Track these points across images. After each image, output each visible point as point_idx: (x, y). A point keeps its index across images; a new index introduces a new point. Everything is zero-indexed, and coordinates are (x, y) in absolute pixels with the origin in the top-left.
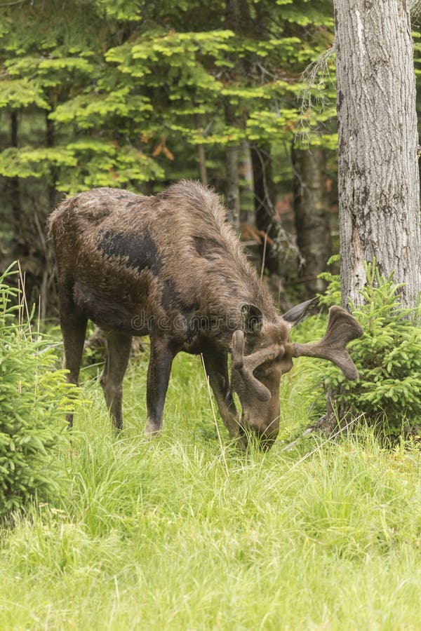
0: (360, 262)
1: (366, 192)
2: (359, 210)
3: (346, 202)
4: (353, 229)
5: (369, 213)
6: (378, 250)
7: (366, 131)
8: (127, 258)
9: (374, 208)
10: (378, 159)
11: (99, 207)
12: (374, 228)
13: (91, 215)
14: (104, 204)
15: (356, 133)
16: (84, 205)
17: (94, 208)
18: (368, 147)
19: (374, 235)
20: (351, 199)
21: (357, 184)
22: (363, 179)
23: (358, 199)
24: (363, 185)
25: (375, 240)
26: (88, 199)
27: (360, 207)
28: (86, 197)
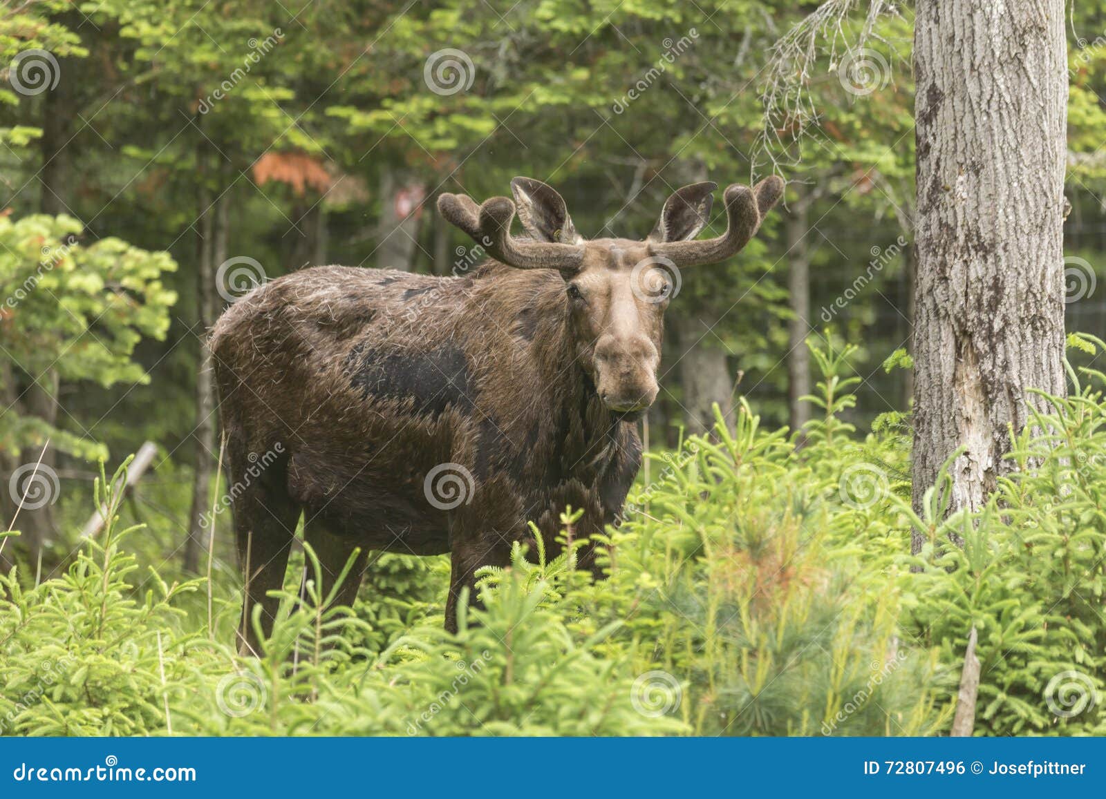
0: (974, 428)
1: (997, 287)
2: (981, 322)
3: (948, 305)
4: (957, 360)
5: (1002, 330)
6: (1022, 401)
7: (1000, 166)
8: (412, 400)
9: (1013, 319)
10: (1024, 221)
11: (344, 303)
12: (1013, 358)
13: (325, 318)
15: (976, 169)
16: (310, 298)
17: (331, 304)
18: (1003, 198)
19: (1014, 372)
20: (962, 301)
21: (977, 269)
22: (991, 259)
23: (979, 301)
24: (992, 272)
25: (1017, 383)
26: (314, 286)
27: (984, 317)
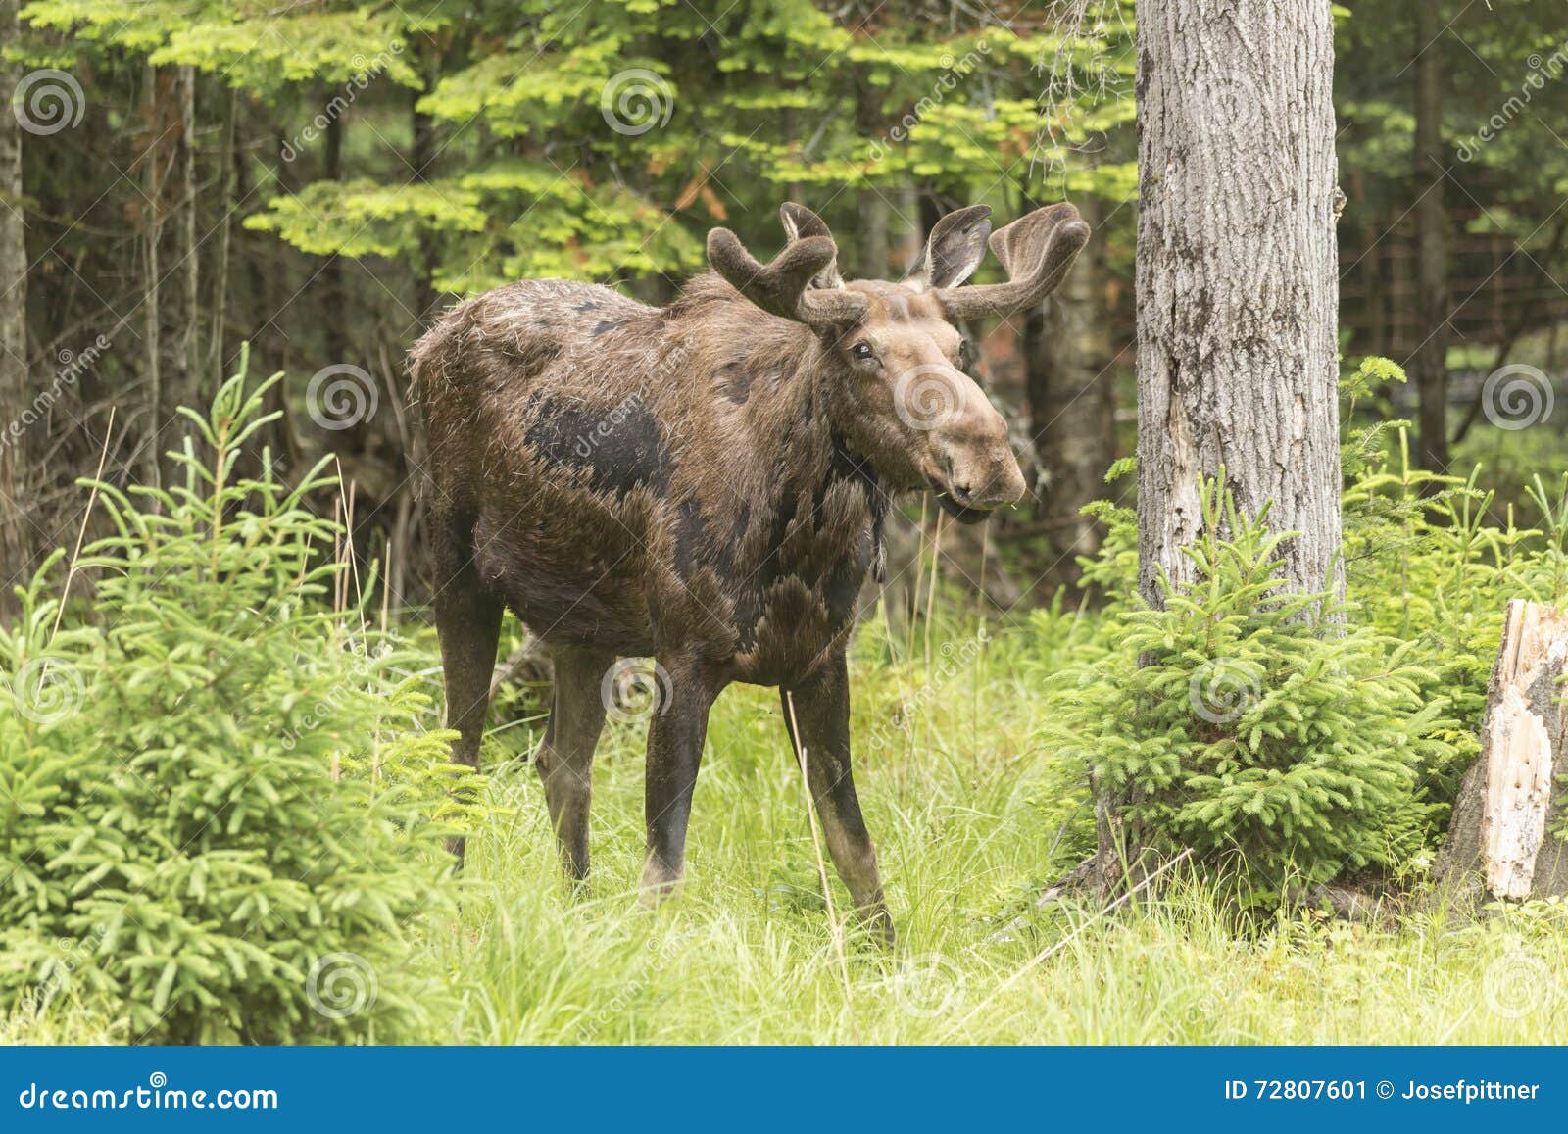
0: (1188, 477)
1: (1205, 302)
2: (1187, 347)
3: (1155, 325)
4: (1171, 393)
5: (1210, 356)
6: (1231, 446)
7: (1207, 151)
9: (1224, 342)
10: (1237, 219)
11: (534, 329)
12: (1222, 392)
13: (511, 347)
14: (544, 322)
15: (1182, 155)
16: (497, 320)
17: (519, 331)
18: (1211, 191)
19: (1222, 410)
20: (1168, 320)
21: (1183, 281)
22: (1197, 269)
23: (1185, 319)
24: (1199, 284)
25: (1226, 423)
27: (1189, 340)
28: (503, 301)
